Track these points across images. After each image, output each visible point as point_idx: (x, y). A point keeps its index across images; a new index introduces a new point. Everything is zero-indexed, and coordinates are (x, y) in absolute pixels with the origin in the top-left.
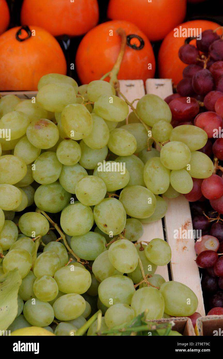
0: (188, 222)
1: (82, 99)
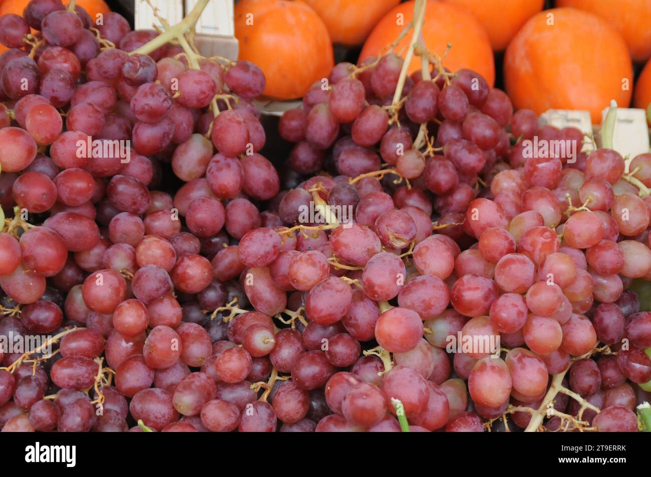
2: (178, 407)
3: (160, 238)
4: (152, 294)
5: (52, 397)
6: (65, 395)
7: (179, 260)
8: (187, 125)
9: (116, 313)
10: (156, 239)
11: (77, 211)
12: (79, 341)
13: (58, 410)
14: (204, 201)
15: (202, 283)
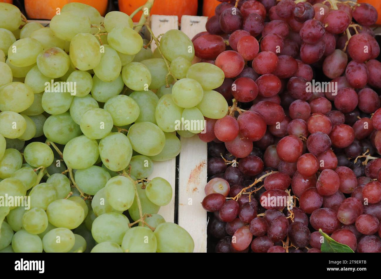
0: (203, 163)
1: (98, 29)
2: (341, 219)
3: (321, 115)
4: (321, 150)
5: (262, 215)
6: (270, 213)
7: (334, 128)
8: (332, 44)
9: (299, 162)
10: (320, 116)
11: (270, 100)
12: (275, 180)
13: (267, 224)
14: (345, 90)
15: (349, 141)
